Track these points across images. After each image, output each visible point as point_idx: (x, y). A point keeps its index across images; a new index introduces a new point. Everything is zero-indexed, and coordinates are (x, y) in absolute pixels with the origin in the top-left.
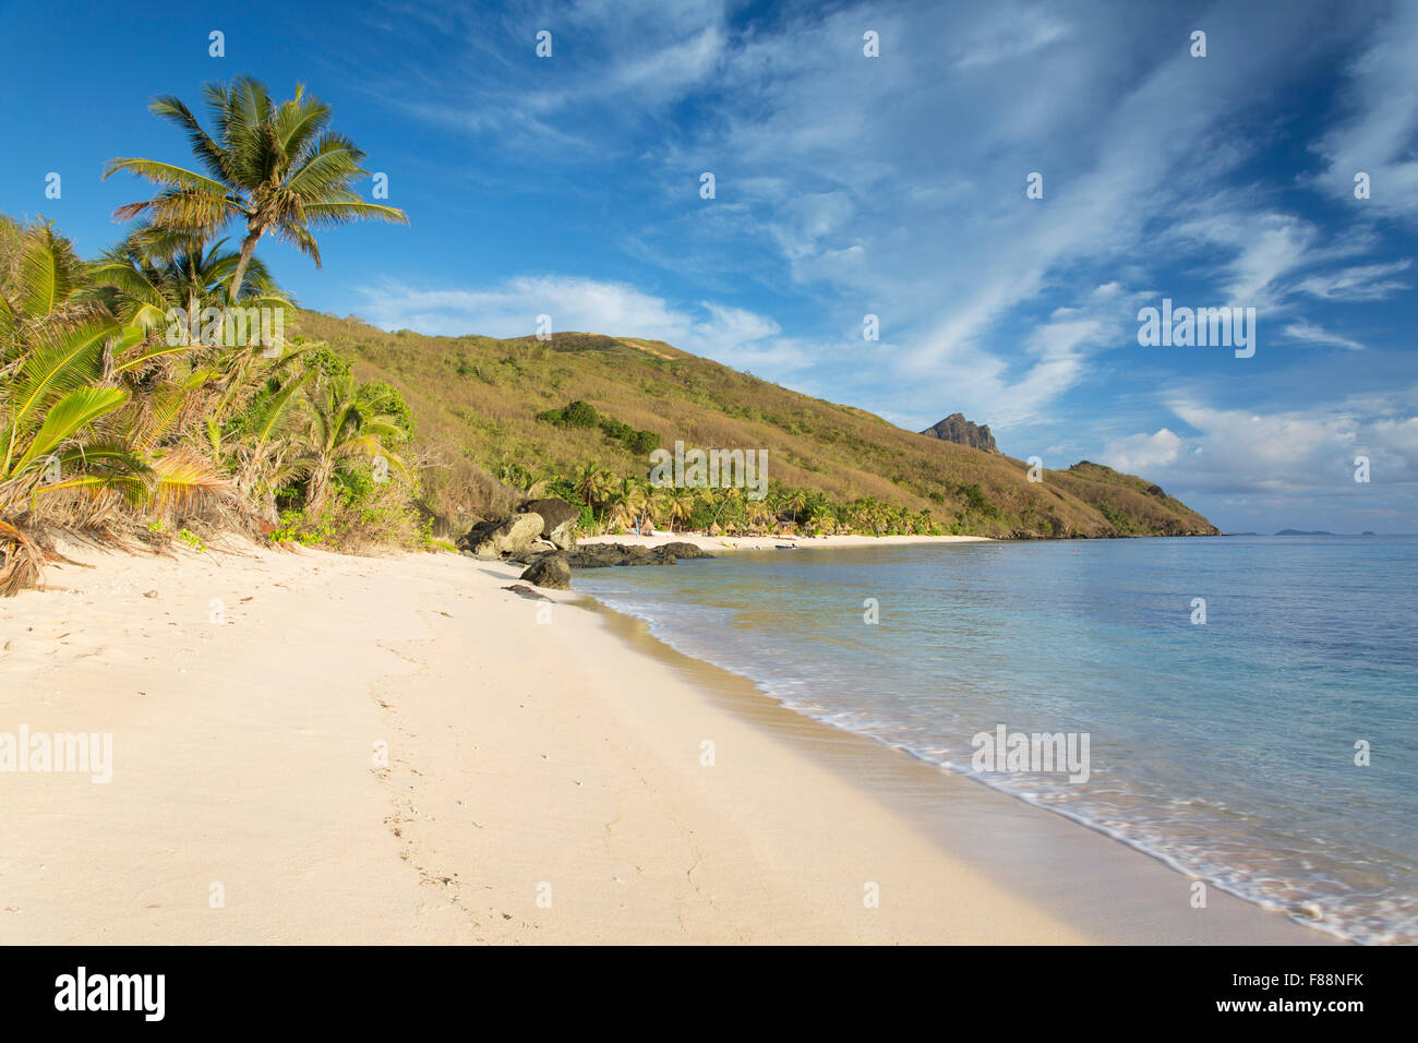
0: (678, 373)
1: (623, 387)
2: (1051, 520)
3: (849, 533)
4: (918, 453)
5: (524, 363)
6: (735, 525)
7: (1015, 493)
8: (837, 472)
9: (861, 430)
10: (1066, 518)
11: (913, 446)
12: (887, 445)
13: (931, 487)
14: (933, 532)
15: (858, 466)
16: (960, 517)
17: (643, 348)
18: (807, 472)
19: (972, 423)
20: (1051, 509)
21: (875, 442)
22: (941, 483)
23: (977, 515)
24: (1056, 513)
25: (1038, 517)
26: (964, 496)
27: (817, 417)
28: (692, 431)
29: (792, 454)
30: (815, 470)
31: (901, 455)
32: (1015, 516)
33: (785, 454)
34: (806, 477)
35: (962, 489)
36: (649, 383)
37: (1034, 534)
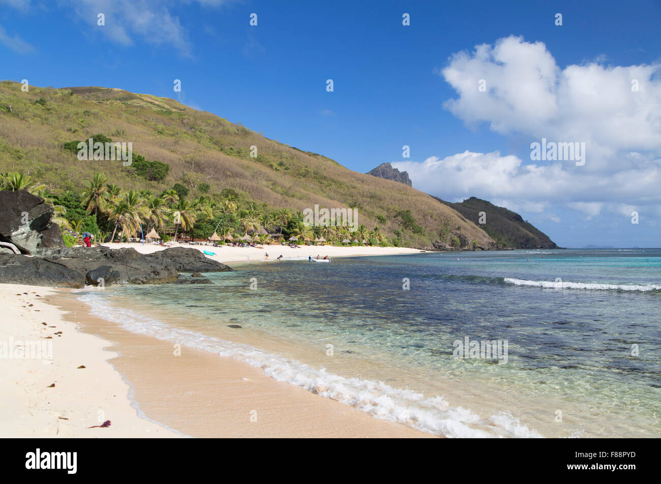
0: (185, 121)
1: (140, 128)
2: (459, 237)
3: (322, 244)
4: (366, 187)
5: (53, 104)
6: (233, 236)
7: (434, 217)
8: (309, 198)
9: (325, 169)
10: (470, 235)
11: (363, 182)
12: (344, 180)
13: (378, 212)
14: (383, 245)
15: (324, 194)
16: (398, 234)
17: (157, 103)
18: (287, 198)
19: (397, 169)
20: (459, 228)
21: (335, 178)
22: (382, 208)
23: (409, 232)
24: (463, 232)
25: (450, 234)
26: (400, 218)
27: (292, 158)
28: (195, 163)
29: (274, 184)
30: (293, 196)
31: (353, 188)
32: (435, 233)
33: (269, 183)
34: (286, 201)
35: (399, 214)
36: (160, 126)
37: (448, 247)
